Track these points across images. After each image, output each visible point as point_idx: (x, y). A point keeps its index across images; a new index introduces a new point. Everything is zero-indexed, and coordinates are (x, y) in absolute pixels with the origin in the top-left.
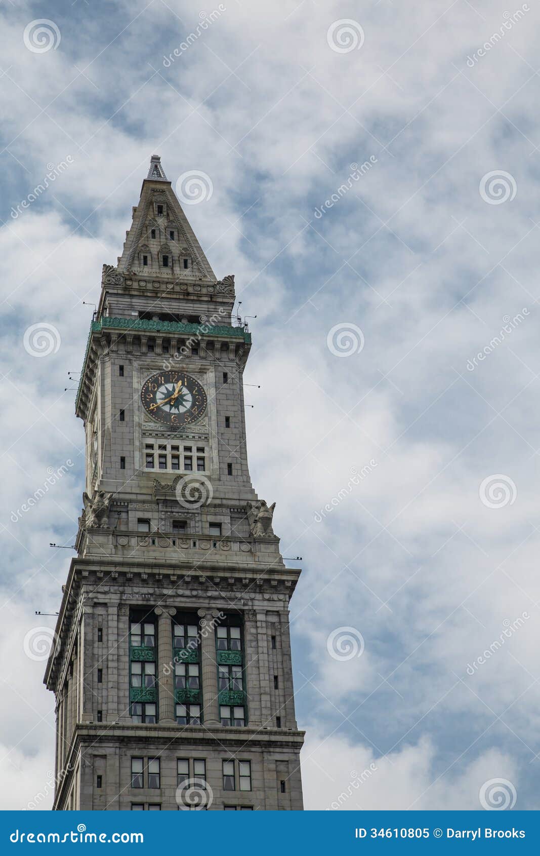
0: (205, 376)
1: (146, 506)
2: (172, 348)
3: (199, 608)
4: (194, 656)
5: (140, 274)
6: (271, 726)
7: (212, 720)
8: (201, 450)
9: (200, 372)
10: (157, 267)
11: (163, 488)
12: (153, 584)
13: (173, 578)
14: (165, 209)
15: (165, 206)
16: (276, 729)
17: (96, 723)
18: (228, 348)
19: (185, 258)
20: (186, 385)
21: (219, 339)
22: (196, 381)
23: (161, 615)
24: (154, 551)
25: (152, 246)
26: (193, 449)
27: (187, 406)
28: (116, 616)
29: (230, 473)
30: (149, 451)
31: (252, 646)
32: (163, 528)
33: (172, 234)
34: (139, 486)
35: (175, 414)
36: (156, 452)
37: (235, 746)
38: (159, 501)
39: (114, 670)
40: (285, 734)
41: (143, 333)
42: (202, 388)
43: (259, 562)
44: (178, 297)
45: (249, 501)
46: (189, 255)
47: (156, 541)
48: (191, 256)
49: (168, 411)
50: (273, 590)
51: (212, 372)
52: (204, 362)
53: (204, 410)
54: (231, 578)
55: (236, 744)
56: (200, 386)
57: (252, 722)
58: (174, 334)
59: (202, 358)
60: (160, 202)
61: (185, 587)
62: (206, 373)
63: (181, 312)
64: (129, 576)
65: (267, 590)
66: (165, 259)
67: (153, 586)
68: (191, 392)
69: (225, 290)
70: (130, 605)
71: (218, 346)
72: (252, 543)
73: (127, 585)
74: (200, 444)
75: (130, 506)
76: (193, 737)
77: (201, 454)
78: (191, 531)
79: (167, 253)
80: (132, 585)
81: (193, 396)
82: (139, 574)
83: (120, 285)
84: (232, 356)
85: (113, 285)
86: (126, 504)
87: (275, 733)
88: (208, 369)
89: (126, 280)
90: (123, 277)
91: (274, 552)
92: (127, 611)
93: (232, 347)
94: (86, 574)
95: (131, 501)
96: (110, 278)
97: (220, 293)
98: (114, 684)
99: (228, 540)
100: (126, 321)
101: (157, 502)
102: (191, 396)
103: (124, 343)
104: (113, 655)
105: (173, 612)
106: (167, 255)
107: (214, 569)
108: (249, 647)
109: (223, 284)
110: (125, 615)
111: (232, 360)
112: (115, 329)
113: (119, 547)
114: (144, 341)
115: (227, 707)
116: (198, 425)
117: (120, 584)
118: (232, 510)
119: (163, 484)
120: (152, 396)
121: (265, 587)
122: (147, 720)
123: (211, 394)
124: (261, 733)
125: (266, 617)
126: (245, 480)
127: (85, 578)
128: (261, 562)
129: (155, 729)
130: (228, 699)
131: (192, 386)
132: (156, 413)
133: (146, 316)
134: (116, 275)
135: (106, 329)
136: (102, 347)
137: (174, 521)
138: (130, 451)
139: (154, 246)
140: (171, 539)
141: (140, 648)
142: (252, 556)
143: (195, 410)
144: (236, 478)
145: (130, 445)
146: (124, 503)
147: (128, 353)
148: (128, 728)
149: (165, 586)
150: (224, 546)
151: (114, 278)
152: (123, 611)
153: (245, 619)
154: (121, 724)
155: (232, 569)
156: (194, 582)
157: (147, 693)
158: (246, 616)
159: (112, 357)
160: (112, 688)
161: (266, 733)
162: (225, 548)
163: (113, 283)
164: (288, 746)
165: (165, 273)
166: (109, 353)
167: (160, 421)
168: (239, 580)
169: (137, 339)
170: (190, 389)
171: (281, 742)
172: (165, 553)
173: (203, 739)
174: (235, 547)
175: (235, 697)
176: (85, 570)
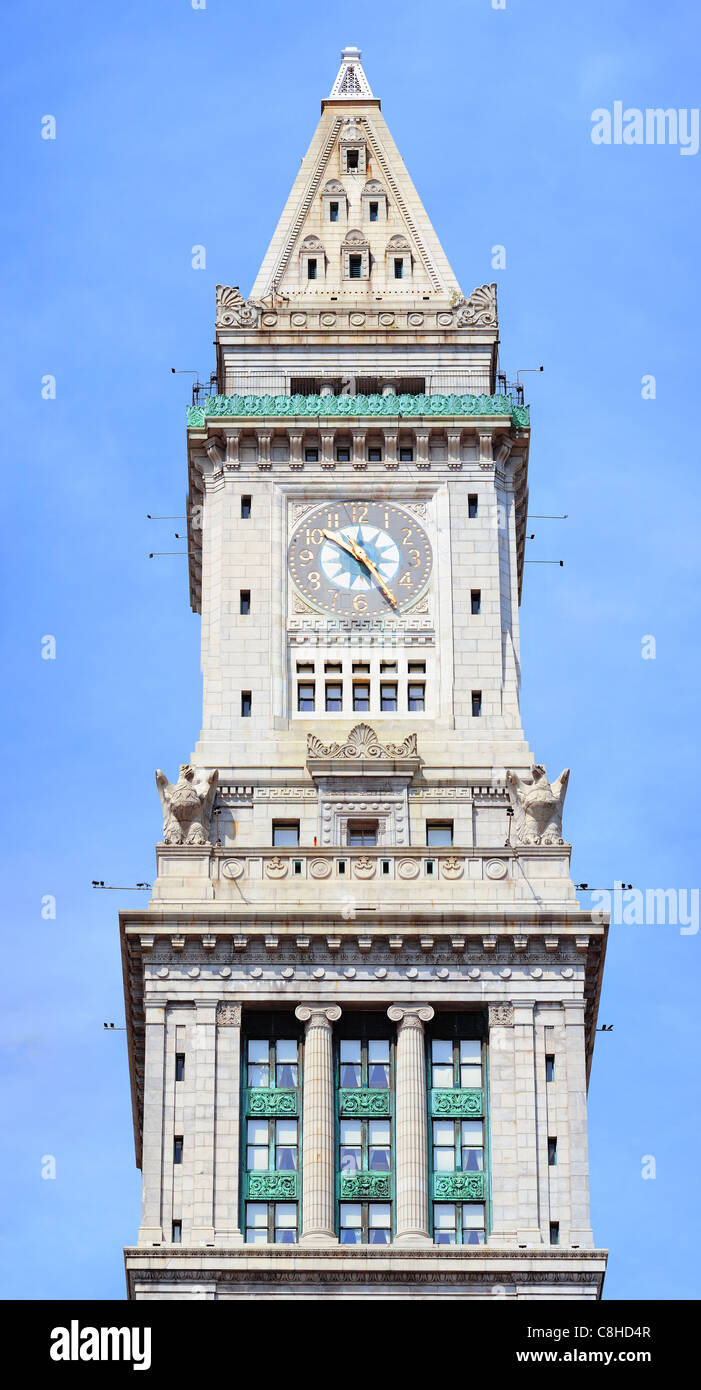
0: (429, 505)
1: (293, 792)
2: (357, 451)
3: (391, 1003)
4: (381, 1103)
5: (298, 298)
6: (538, 1242)
7: (412, 1233)
8: (417, 666)
9: (417, 498)
10: (338, 280)
11: (326, 752)
12: (293, 958)
13: (334, 944)
14: (362, 159)
15: (362, 152)
16: (547, 1247)
17: (168, 1245)
18: (478, 441)
19: (399, 256)
20: (387, 527)
21: (457, 424)
22: (411, 518)
23: (308, 1021)
24: (298, 887)
25: (328, 237)
26: (399, 666)
27: (387, 573)
28: (214, 1027)
29: (476, 711)
30: (306, 676)
31: (503, 1077)
32: (326, 837)
33: (374, 208)
34: (278, 752)
35: (361, 592)
36: (320, 677)
37: (459, 1284)
38: (317, 781)
39: (207, 1136)
40: (564, 1256)
41: (292, 425)
42: (423, 532)
43: (522, 899)
44: (374, 342)
45: (511, 770)
46: (407, 249)
47: (303, 865)
48: (410, 251)
49: (347, 586)
50: (551, 958)
51: (443, 494)
52: (425, 476)
53: (426, 579)
54: (458, 936)
55: (460, 1281)
56: (419, 527)
57: (498, 1234)
58: (359, 420)
59: (422, 468)
60: (353, 143)
61: (360, 961)
62: (431, 498)
63: (383, 373)
64: (240, 943)
65: (537, 958)
66: (355, 262)
67: (292, 962)
68: (398, 541)
69: (476, 317)
70: (244, 1003)
71: (454, 439)
72: (511, 859)
73: (236, 962)
74: (417, 655)
75: (256, 794)
76: (369, 1269)
77: (417, 676)
78: (384, 840)
79: (359, 248)
80: (248, 961)
81: (403, 550)
82: (261, 938)
83: (250, 326)
84: (487, 460)
85: (236, 327)
86: (248, 790)
87: (544, 1256)
88: (435, 490)
89: (263, 314)
90: (257, 308)
91: (557, 875)
92: (236, 1014)
93: (486, 439)
94: (147, 943)
95: (259, 784)
96: (231, 313)
97: (464, 325)
98: (207, 1165)
99: (460, 855)
100: (257, 402)
101: (315, 783)
102: (397, 551)
103: (254, 448)
104: (205, 1106)
105: (336, 1013)
106: (359, 253)
107: (419, 920)
108: (496, 1080)
109: (471, 305)
110: (231, 1025)
111: (485, 468)
112: (233, 421)
113: (224, 881)
114: (295, 440)
115: (450, 1205)
116: (412, 613)
117: (222, 961)
118: (476, 791)
119: (327, 743)
120: (311, 556)
121: (534, 952)
122: (280, 1235)
123: (439, 542)
124: (513, 1256)
125: (534, 1016)
126: (509, 726)
127: (147, 950)
128: (526, 899)
129: (288, 1254)
130: (450, 1189)
131: (401, 529)
132: (320, 595)
133: (304, 387)
134: (243, 306)
135: (213, 421)
136: (211, 461)
137: (350, 822)
138: (261, 678)
139: (332, 238)
140: (335, 859)
141: (267, 1090)
142: (510, 888)
143: (406, 579)
144: (488, 723)
145: (261, 664)
146: (245, 788)
147: (263, 468)
148: (231, 1254)
149: (317, 961)
150: (449, 869)
151: (237, 312)
152: (228, 1014)
153: (490, 1022)
154: (218, 1246)
155: (460, 919)
156: (380, 949)
157: (279, 1183)
158: (491, 1015)
159: (227, 480)
160: (202, 1173)
161: (524, 1256)
162: (453, 874)
163: (237, 324)
164: (571, 1280)
165: (354, 293)
166: (222, 471)
167: (328, 610)
168: (475, 940)
169: (281, 437)
170: (397, 535)
171: (557, 1272)
172: (320, 890)
173: (389, 1273)
174: (474, 868)
175: (466, 1184)
176: (147, 935)
